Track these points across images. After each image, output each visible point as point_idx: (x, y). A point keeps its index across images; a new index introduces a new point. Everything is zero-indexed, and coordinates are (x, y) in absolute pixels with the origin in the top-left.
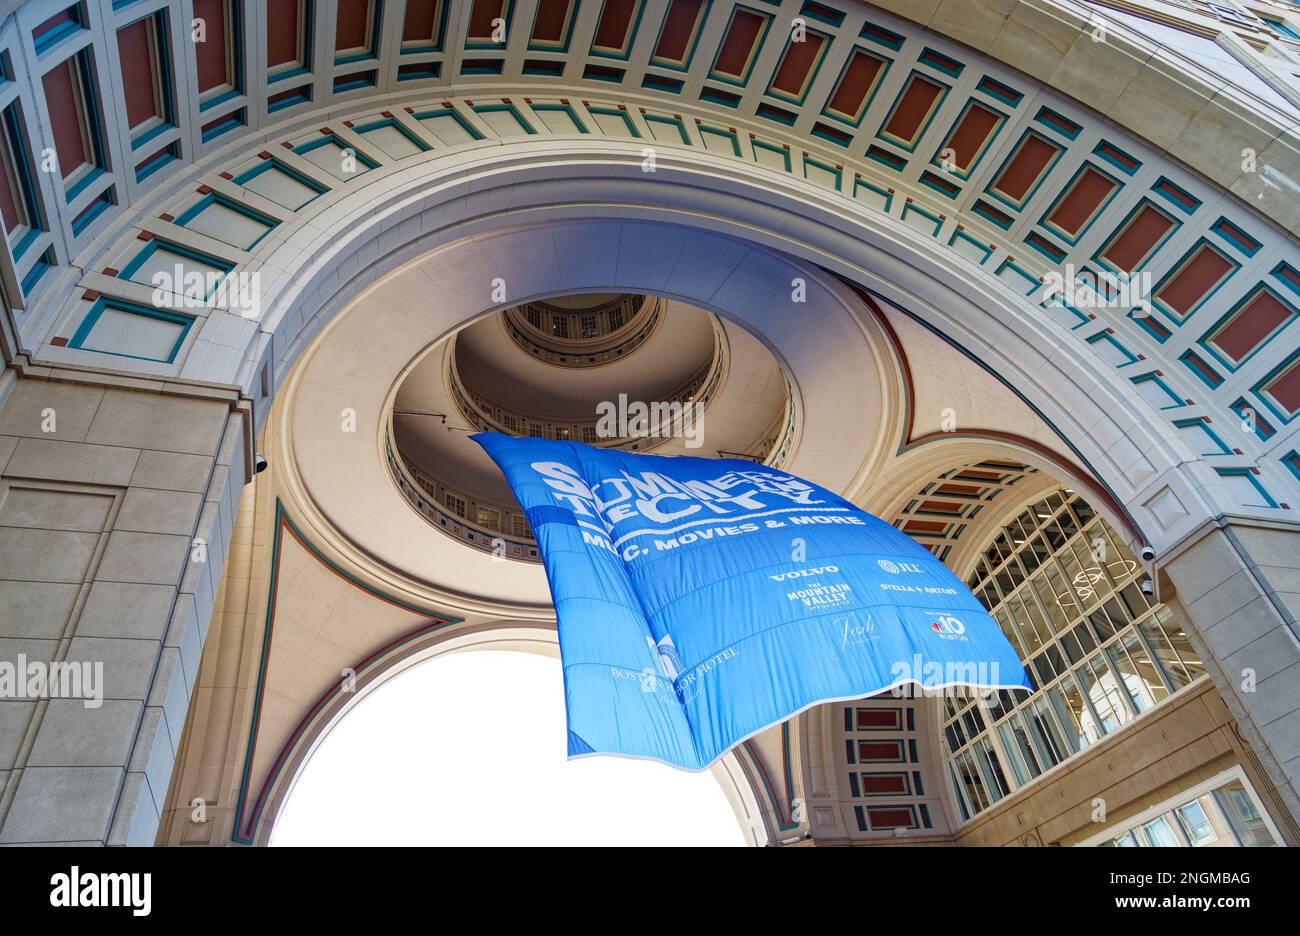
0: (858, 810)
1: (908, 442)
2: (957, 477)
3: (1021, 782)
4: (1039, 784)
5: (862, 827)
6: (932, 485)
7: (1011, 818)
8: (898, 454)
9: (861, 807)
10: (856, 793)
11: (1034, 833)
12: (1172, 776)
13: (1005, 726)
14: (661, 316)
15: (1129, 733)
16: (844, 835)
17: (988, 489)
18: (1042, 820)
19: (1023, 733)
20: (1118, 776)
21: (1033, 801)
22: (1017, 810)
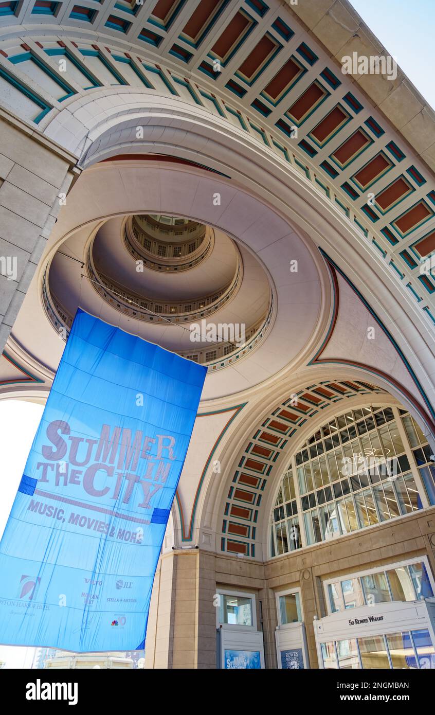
0: (223, 539)
1: (316, 360)
2: (327, 386)
3: (308, 544)
4: (320, 546)
5: (223, 549)
6: (315, 386)
7: (299, 560)
8: (308, 365)
9: (224, 538)
10: (224, 531)
11: (310, 570)
12: (391, 555)
13: (307, 514)
14: (206, 258)
15: (376, 530)
16: (214, 551)
17: (337, 396)
18: (315, 564)
19: (317, 520)
20: (363, 549)
21: (313, 554)
22: (303, 557)
